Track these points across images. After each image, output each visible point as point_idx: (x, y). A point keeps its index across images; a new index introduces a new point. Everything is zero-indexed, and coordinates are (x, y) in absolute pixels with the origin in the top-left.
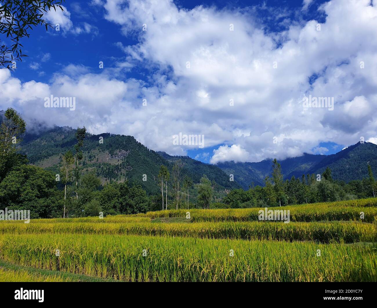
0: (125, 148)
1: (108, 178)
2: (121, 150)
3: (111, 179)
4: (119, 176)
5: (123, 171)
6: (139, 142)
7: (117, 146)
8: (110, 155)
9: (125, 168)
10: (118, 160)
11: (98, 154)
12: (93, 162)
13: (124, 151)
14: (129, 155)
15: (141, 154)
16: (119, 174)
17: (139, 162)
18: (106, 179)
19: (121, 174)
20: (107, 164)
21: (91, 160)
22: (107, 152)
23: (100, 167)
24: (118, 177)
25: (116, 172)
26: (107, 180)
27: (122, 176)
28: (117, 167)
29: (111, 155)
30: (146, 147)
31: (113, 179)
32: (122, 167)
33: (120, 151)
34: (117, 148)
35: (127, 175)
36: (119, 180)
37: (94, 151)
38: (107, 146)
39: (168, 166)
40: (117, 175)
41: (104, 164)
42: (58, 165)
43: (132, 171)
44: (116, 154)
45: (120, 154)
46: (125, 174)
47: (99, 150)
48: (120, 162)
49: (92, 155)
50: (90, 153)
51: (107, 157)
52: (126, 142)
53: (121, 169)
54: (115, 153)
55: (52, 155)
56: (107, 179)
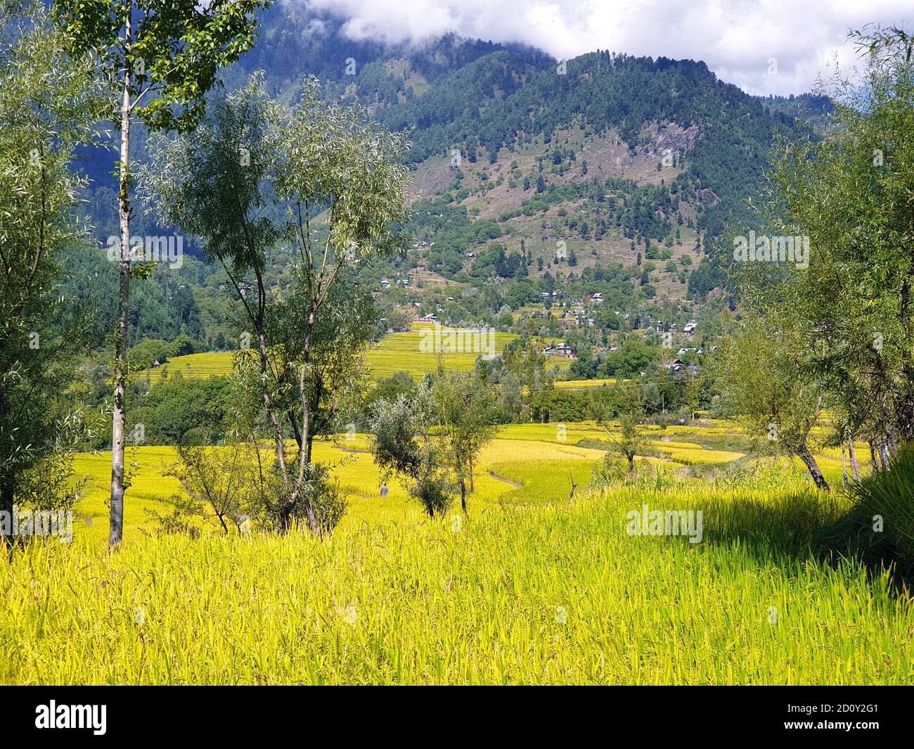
0: (680, 113)
1: (639, 239)
2: (664, 123)
3: (648, 244)
4: (674, 229)
5: (687, 210)
7: (647, 107)
8: (626, 146)
9: (691, 199)
10: (660, 166)
11: (582, 146)
12: (569, 176)
13: (674, 129)
14: (698, 143)
15: (740, 133)
16: (673, 220)
17: (736, 169)
18: (633, 244)
19: (680, 222)
20: (624, 183)
21: (561, 171)
22: (613, 134)
23: (601, 199)
24: (673, 235)
25: (663, 216)
26: (637, 246)
27: (684, 229)
28: (664, 199)
29: (632, 148)
31: (654, 242)
32: (679, 194)
33: (659, 130)
34: (648, 117)
35: (702, 224)
36: (675, 243)
37: (565, 132)
38: (610, 110)
40: (667, 227)
41: (612, 185)
42: (454, 193)
43: (720, 207)
44: (648, 141)
45: (661, 138)
46: (695, 222)
47: (582, 128)
48: (669, 175)
49: (561, 152)
50: (553, 141)
51: (616, 155)
52: (679, 88)
53: (676, 201)
54: (643, 135)
55: (426, 158)
56: (635, 241)
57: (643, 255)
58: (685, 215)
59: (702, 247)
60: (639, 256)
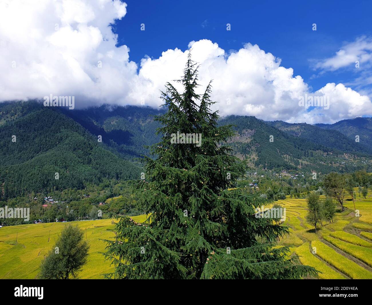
0: (250, 127)
2: (247, 129)
5: (253, 148)
7: (243, 126)
9: (254, 145)
10: (247, 138)
13: (249, 131)
14: (254, 133)
15: (263, 131)
16: (250, 150)
17: (263, 139)
18: (242, 156)
20: (239, 142)
22: (237, 132)
23: (235, 146)
24: (251, 153)
25: (248, 149)
26: (243, 156)
27: (253, 152)
28: (248, 146)
29: (241, 135)
31: (247, 155)
32: (251, 144)
33: (246, 131)
34: (244, 128)
35: (257, 151)
40: (249, 152)
41: (237, 143)
43: (260, 147)
44: (244, 133)
45: (247, 133)
46: (255, 150)
48: (249, 140)
51: (237, 137)
52: (250, 122)
53: (251, 146)
54: (243, 132)
56: (243, 155)
57: (245, 158)
58: (253, 149)
59: (257, 156)
60: (244, 158)
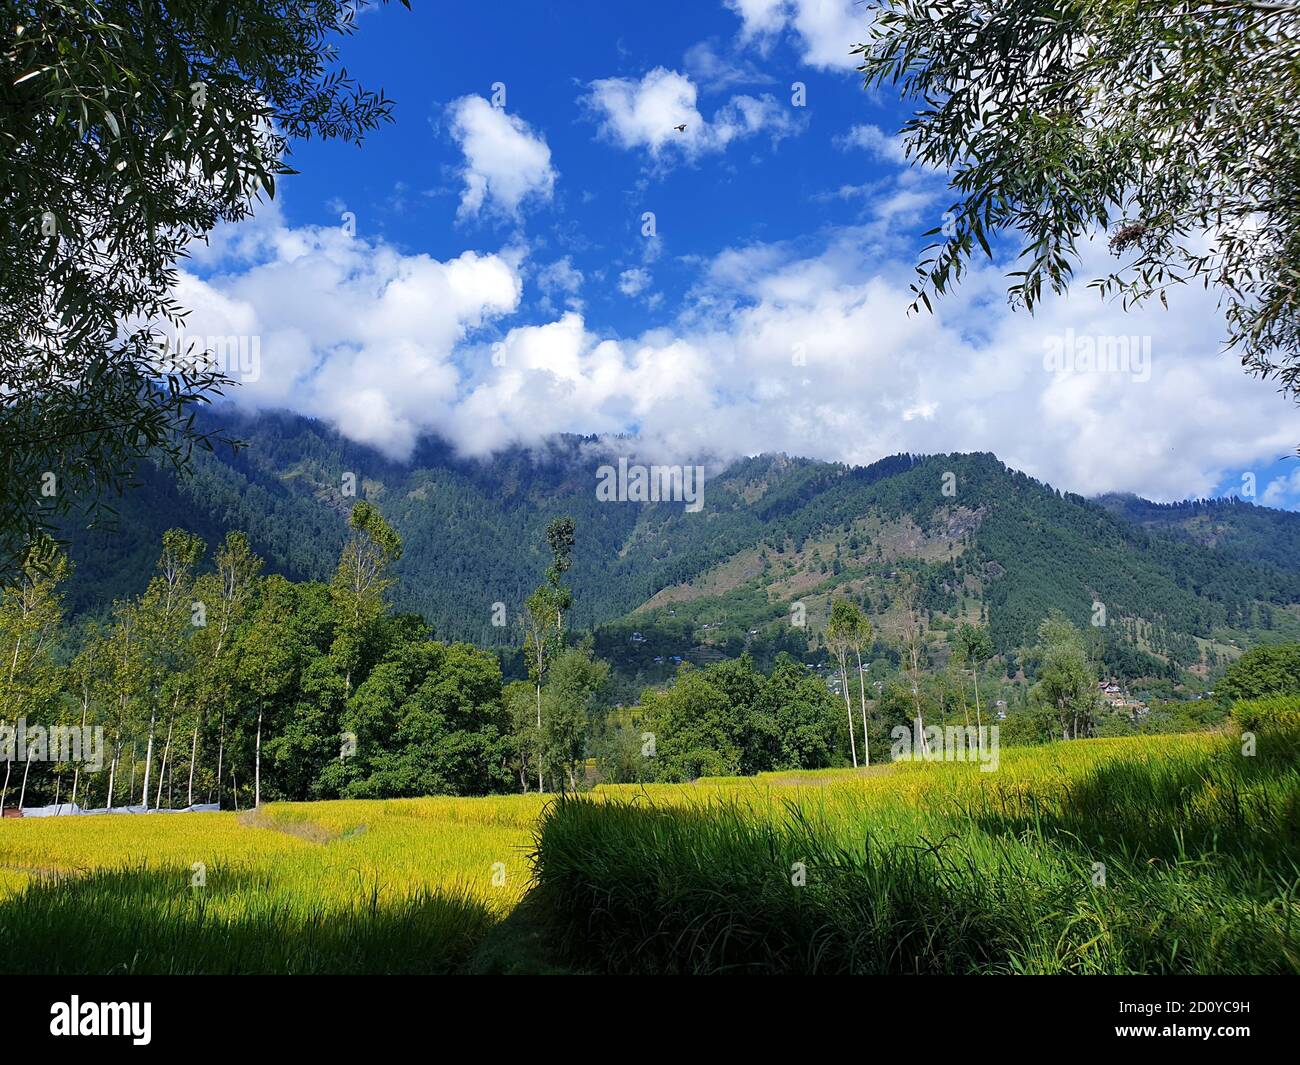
0: (968, 499)
1: (922, 611)
2: (955, 507)
3: (931, 616)
4: (959, 601)
5: (972, 583)
6: (1016, 469)
8: (919, 529)
9: (976, 572)
10: (951, 546)
11: (878, 533)
12: (864, 559)
13: (964, 511)
14: (986, 522)
16: (958, 592)
17: (1024, 543)
18: (916, 617)
19: (966, 594)
20: (913, 561)
21: (857, 554)
22: (907, 519)
23: (888, 576)
24: (958, 606)
25: (948, 588)
26: (920, 619)
27: (969, 600)
28: (947, 572)
29: (924, 531)
30: (1048, 485)
31: (938, 614)
32: (964, 567)
33: (950, 514)
35: (988, 594)
36: (960, 614)
37: (863, 521)
38: (903, 498)
39: (1147, 545)
40: (952, 599)
41: (901, 564)
42: (760, 581)
43: (1004, 578)
44: (940, 524)
45: (952, 521)
46: (980, 593)
47: (879, 516)
48: (957, 552)
49: (859, 538)
50: (852, 529)
51: (910, 538)
53: (962, 574)
54: (935, 519)
55: (739, 551)
56: (919, 613)
57: (926, 627)
58: (971, 587)
59: (987, 618)
60: (921, 627)
